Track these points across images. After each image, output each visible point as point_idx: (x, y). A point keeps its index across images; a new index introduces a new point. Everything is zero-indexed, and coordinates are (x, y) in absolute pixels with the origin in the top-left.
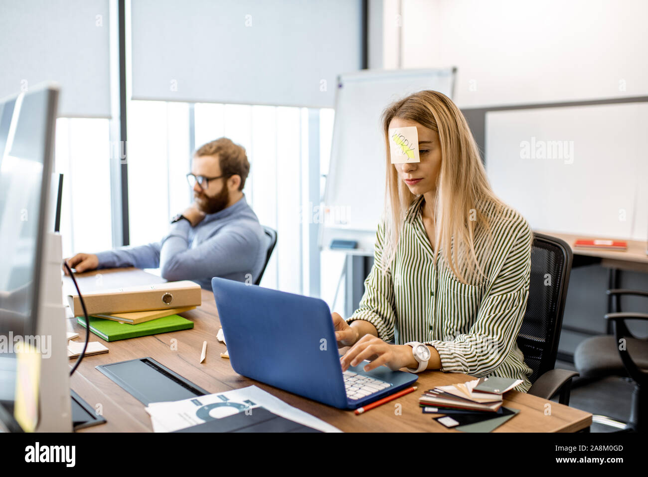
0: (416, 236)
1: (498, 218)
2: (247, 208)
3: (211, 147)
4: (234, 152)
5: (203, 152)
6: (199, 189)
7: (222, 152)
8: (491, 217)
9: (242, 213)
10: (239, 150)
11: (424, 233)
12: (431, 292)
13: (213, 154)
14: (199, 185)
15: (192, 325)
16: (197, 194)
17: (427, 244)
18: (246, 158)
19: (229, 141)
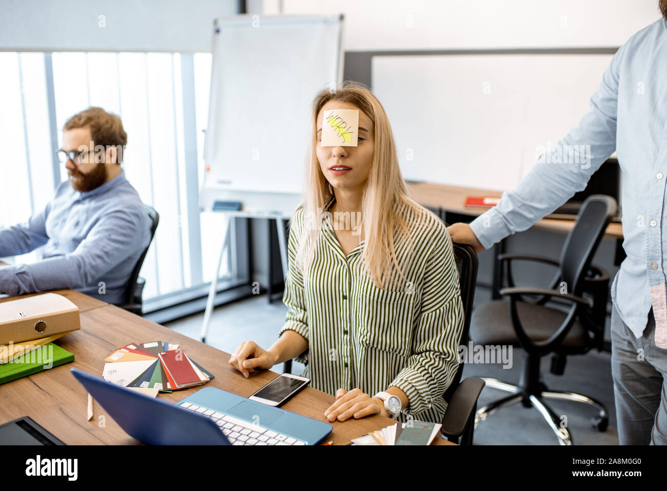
0: (324, 238)
1: (418, 223)
2: (126, 183)
3: (80, 119)
4: (107, 122)
5: (72, 125)
6: (72, 166)
7: (93, 123)
8: (409, 220)
9: (121, 188)
10: (113, 120)
11: (332, 234)
12: (343, 296)
13: (82, 126)
14: (72, 161)
15: (73, 357)
16: (71, 172)
17: (337, 245)
18: (121, 128)
19: (99, 110)
